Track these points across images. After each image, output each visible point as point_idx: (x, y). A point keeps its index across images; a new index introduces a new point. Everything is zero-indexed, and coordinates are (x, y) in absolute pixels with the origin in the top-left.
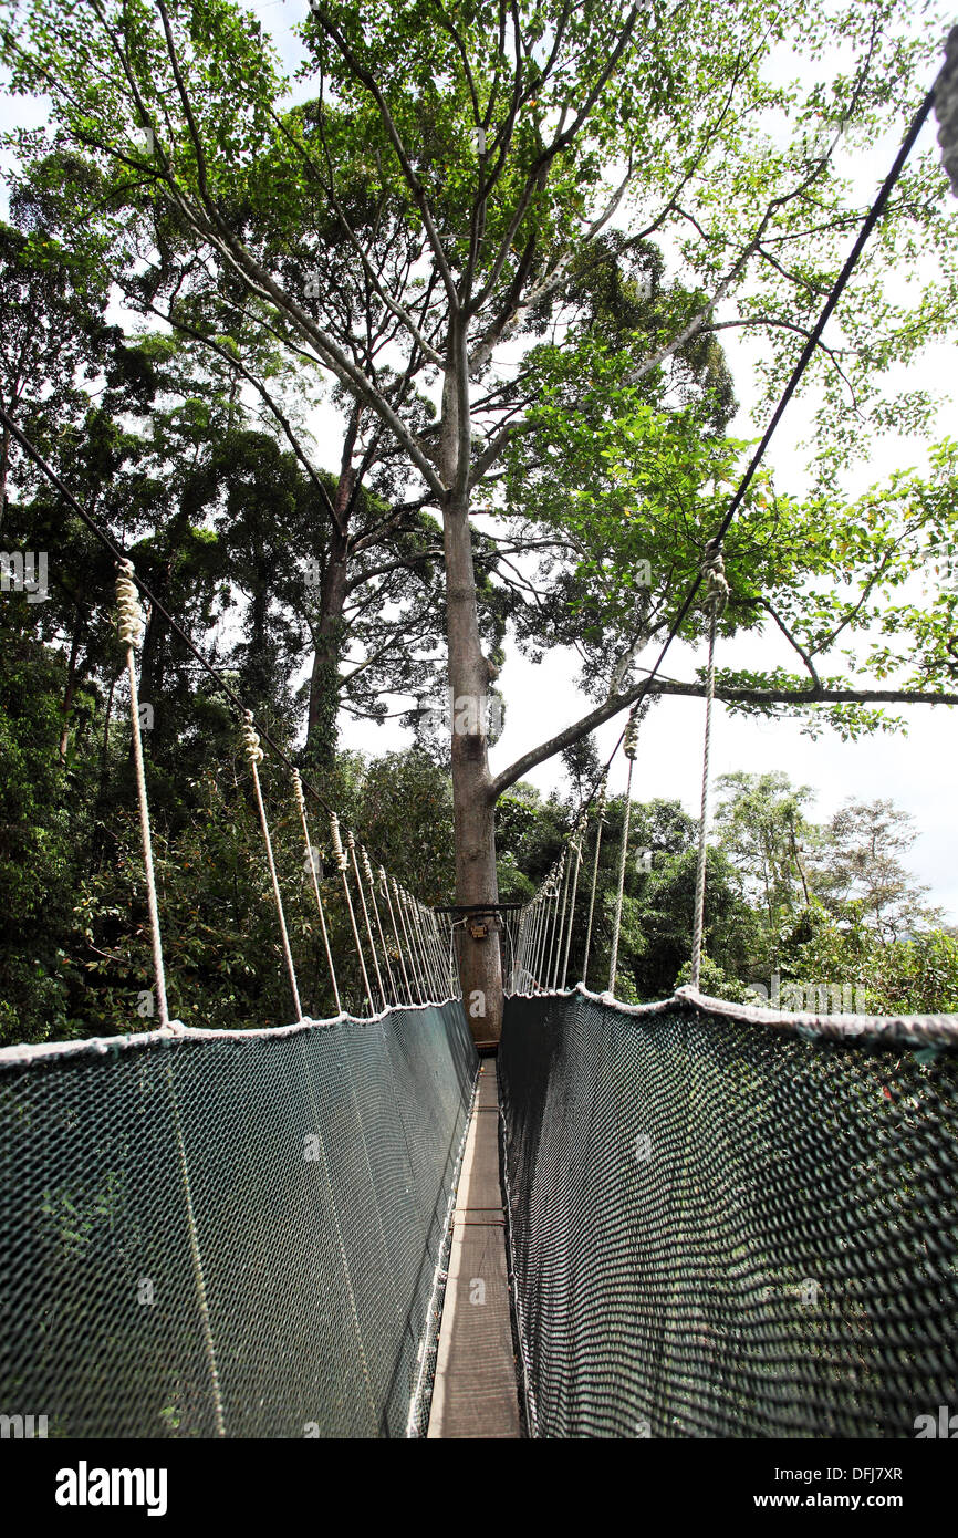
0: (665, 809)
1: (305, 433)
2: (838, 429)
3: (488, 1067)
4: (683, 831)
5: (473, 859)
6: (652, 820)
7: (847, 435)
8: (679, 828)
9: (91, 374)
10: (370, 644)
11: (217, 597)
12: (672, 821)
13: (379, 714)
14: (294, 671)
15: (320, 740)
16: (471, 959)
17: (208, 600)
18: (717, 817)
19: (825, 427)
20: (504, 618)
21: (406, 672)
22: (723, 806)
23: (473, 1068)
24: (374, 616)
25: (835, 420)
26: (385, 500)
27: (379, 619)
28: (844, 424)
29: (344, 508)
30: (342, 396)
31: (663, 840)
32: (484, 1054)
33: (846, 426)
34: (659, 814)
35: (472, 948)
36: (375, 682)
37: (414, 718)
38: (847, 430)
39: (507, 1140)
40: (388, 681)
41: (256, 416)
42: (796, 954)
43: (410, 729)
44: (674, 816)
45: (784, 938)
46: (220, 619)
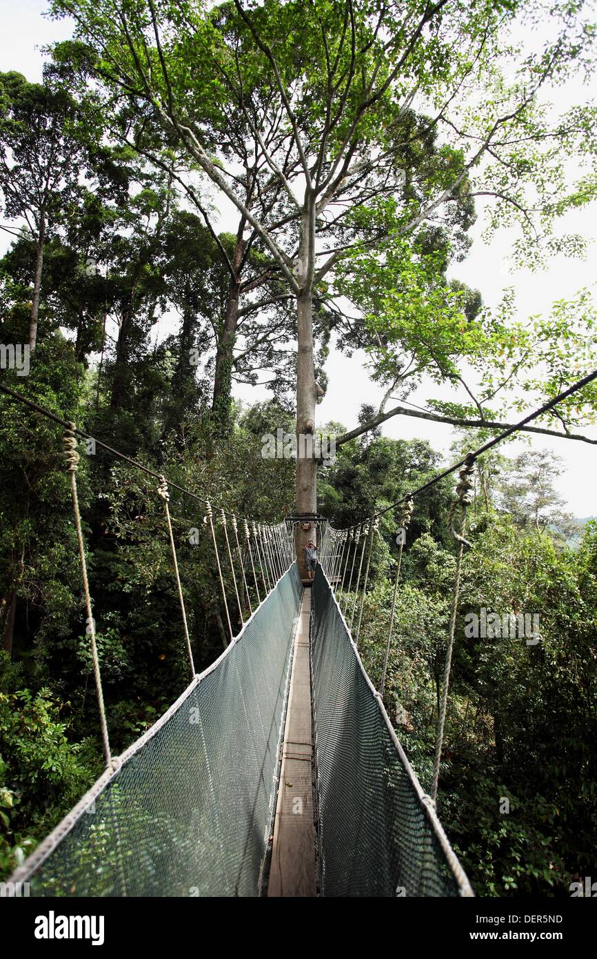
0: (419, 445)
1: (213, 208)
2: (528, 251)
3: (308, 591)
4: (429, 458)
5: (305, 490)
6: (411, 450)
7: (532, 255)
8: (427, 456)
9: (89, 176)
10: (249, 338)
11: (158, 306)
12: (423, 452)
13: (253, 380)
14: (203, 353)
15: (221, 405)
16: (302, 539)
17: (152, 308)
18: (452, 449)
19: (520, 250)
20: (330, 329)
21: (270, 356)
22: (455, 443)
23: (301, 594)
24: (252, 320)
25: (526, 246)
26: (262, 252)
27: (255, 322)
28: (531, 249)
29: (238, 265)
30: (237, 186)
31: (417, 462)
32: (306, 585)
33: (533, 250)
34: (416, 447)
35: (302, 534)
36: (251, 360)
37: (274, 385)
38: (533, 252)
39: (313, 624)
40: (259, 360)
41: (184, 196)
42: (477, 538)
43: (271, 391)
44: (425, 449)
45: (472, 529)
46: (159, 319)
